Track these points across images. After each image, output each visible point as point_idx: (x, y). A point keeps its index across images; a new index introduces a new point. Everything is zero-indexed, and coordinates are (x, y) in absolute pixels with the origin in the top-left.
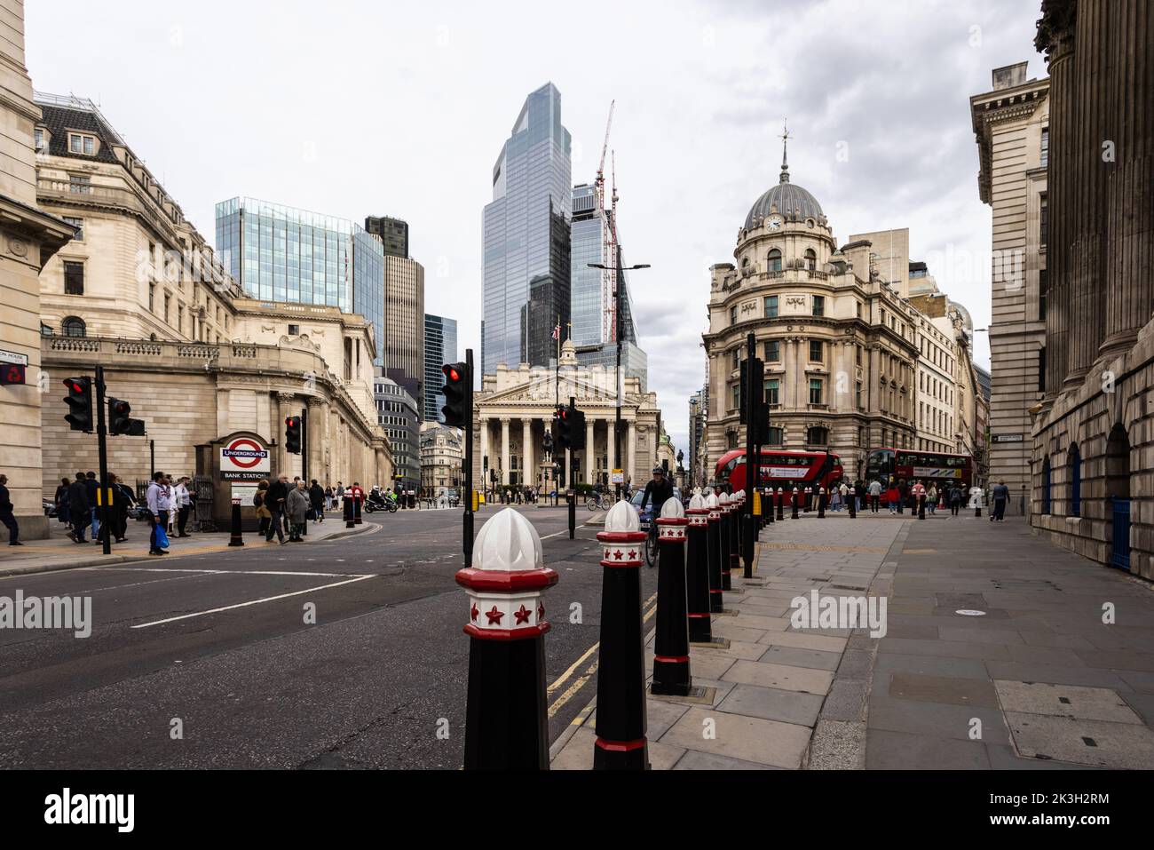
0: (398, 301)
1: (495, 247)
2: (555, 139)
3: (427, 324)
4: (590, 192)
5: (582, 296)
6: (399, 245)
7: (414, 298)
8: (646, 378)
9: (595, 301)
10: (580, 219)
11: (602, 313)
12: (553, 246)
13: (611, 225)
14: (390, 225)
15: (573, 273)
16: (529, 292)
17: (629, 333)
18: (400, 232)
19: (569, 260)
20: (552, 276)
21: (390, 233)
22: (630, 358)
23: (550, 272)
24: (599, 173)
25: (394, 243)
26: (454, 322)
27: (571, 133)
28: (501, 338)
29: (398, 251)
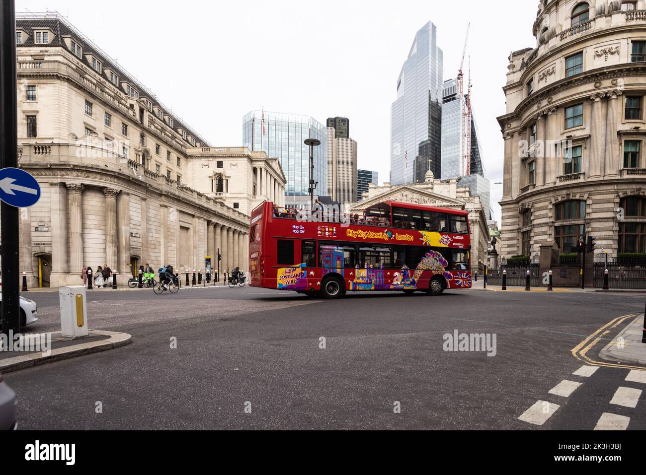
0: (342, 162)
1: (397, 127)
2: (432, 56)
3: (359, 175)
4: (454, 84)
5: (448, 148)
6: (344, 131)
7: (351, 160)
8: (489, 196)
9: (455, 151)
10: (447, 101)
11: (461, 158)
12: (431, 120)
13: (468, 102)
14: (339, 121)
15: (442, 135)
16: (418, 150)
17: (479, 169)
18: (344, 124)
19: (441, 128)
20: (430, 138)
21: (339, 126)
22: (478, 184)
23: (429, 136)
24: (460, 71)
25: (341, 131)
26: (377, 173)
27: (442, 50)
28: (400, 179)
29: (343, 135)
